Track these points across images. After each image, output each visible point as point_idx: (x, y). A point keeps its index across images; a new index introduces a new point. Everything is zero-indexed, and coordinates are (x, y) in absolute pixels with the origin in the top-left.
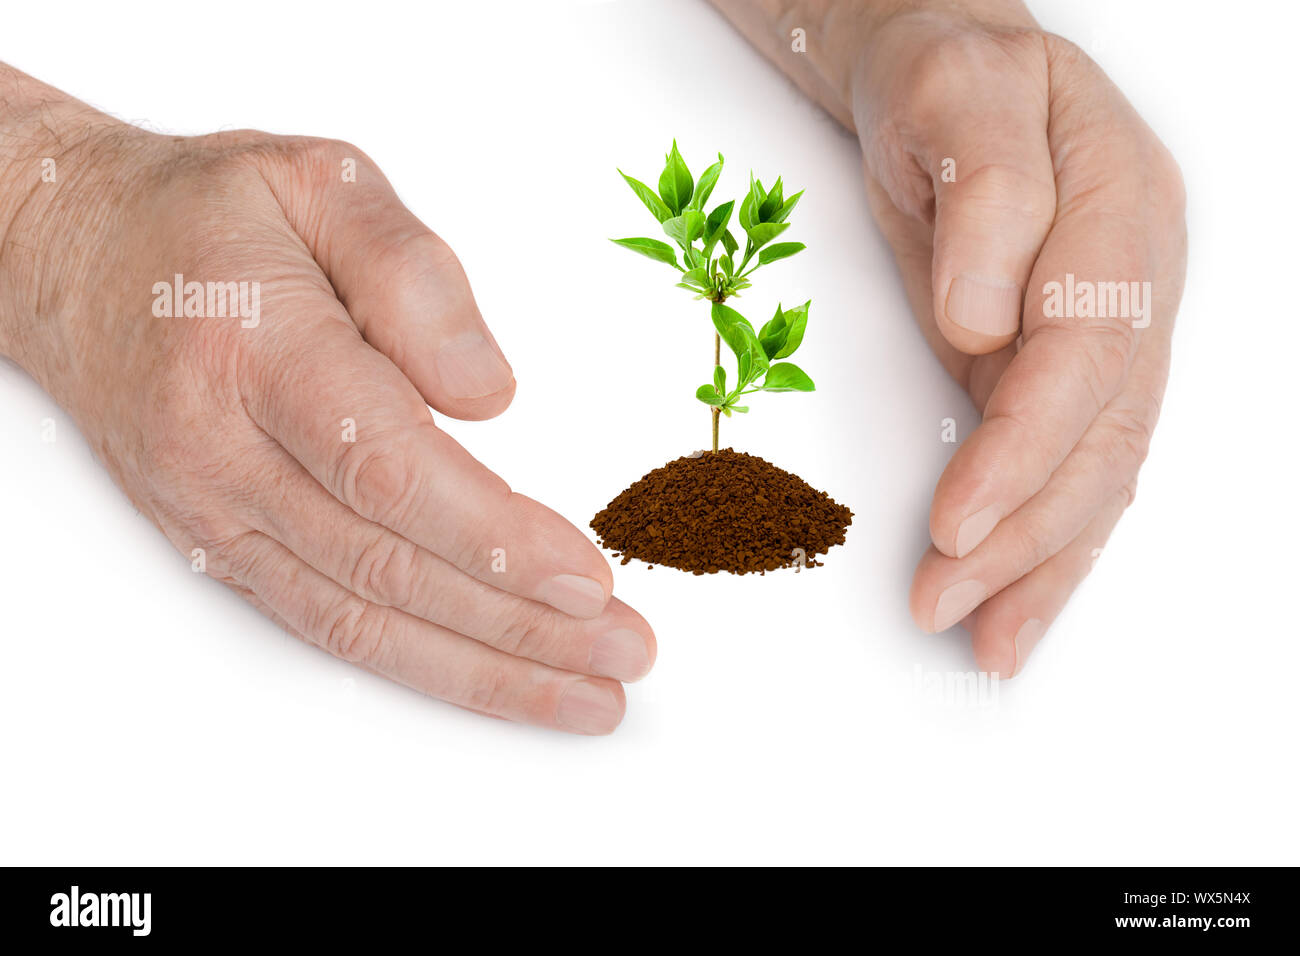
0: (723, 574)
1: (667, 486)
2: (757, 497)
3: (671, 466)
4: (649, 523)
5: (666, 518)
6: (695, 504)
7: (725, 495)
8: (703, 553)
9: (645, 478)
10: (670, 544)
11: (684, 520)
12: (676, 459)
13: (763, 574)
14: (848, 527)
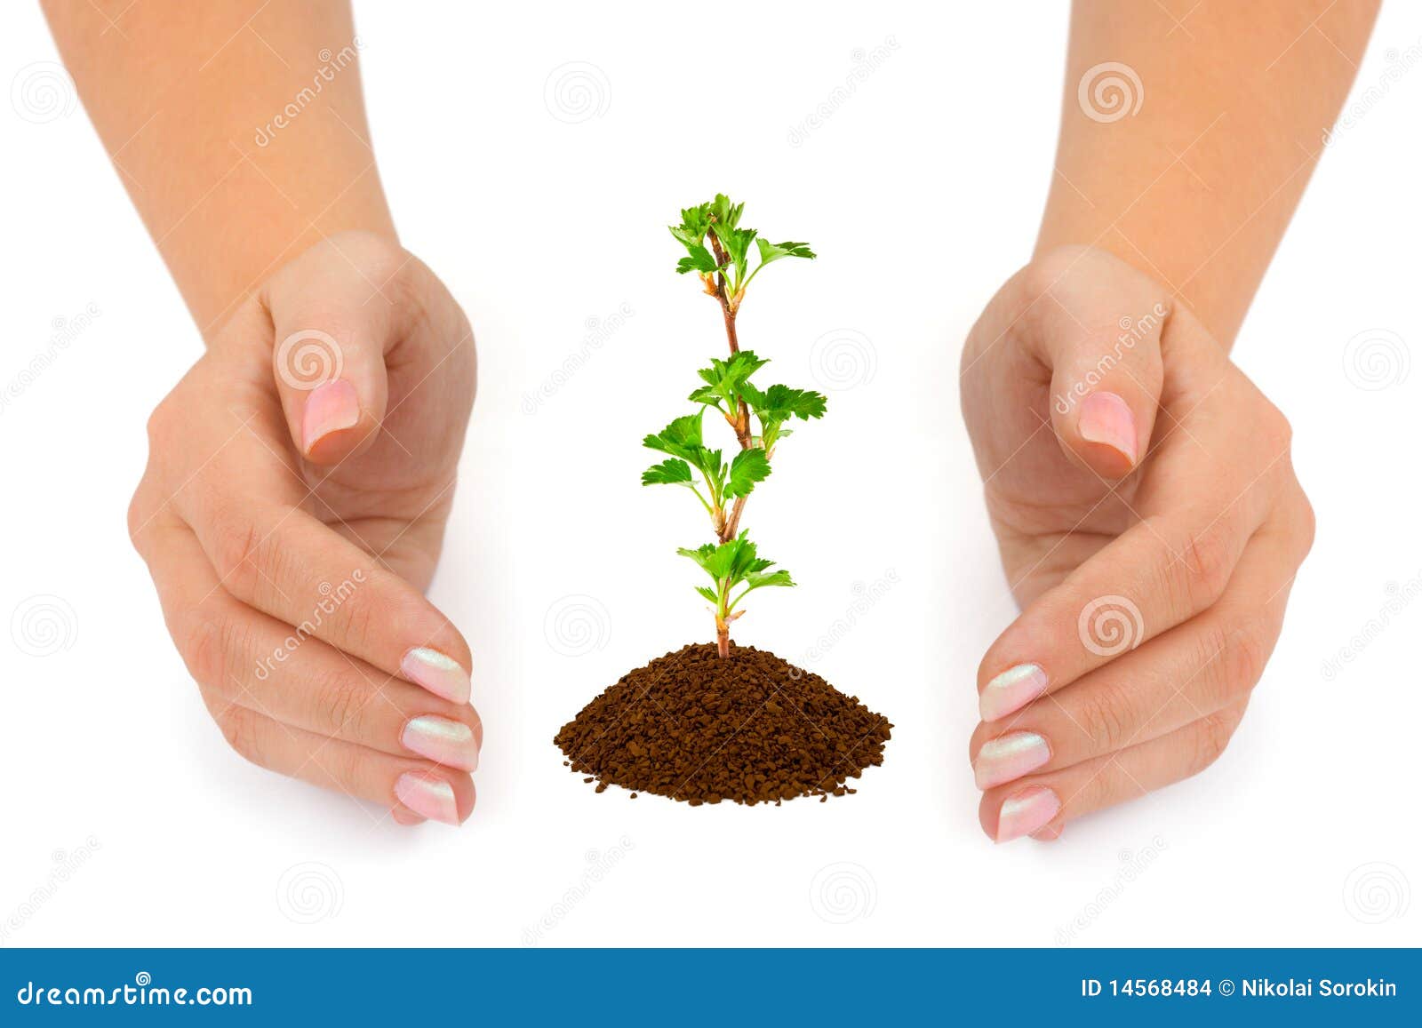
0: (728, 804)
1: (652, 690)
2: (768, 704)
3: (656, 664)
4: (631, 738)
5: (652, 732)
6: (689, 713)
7: (727, 701)
8: (700, 778)
9: (623, 680)
10: (657, 766)
11: (675, 734)
12: (662, 655)
13: (779, 805)
14: (886, 743)
